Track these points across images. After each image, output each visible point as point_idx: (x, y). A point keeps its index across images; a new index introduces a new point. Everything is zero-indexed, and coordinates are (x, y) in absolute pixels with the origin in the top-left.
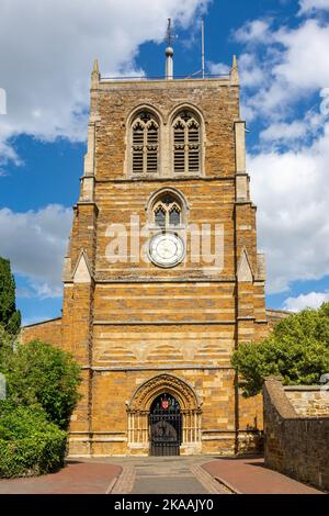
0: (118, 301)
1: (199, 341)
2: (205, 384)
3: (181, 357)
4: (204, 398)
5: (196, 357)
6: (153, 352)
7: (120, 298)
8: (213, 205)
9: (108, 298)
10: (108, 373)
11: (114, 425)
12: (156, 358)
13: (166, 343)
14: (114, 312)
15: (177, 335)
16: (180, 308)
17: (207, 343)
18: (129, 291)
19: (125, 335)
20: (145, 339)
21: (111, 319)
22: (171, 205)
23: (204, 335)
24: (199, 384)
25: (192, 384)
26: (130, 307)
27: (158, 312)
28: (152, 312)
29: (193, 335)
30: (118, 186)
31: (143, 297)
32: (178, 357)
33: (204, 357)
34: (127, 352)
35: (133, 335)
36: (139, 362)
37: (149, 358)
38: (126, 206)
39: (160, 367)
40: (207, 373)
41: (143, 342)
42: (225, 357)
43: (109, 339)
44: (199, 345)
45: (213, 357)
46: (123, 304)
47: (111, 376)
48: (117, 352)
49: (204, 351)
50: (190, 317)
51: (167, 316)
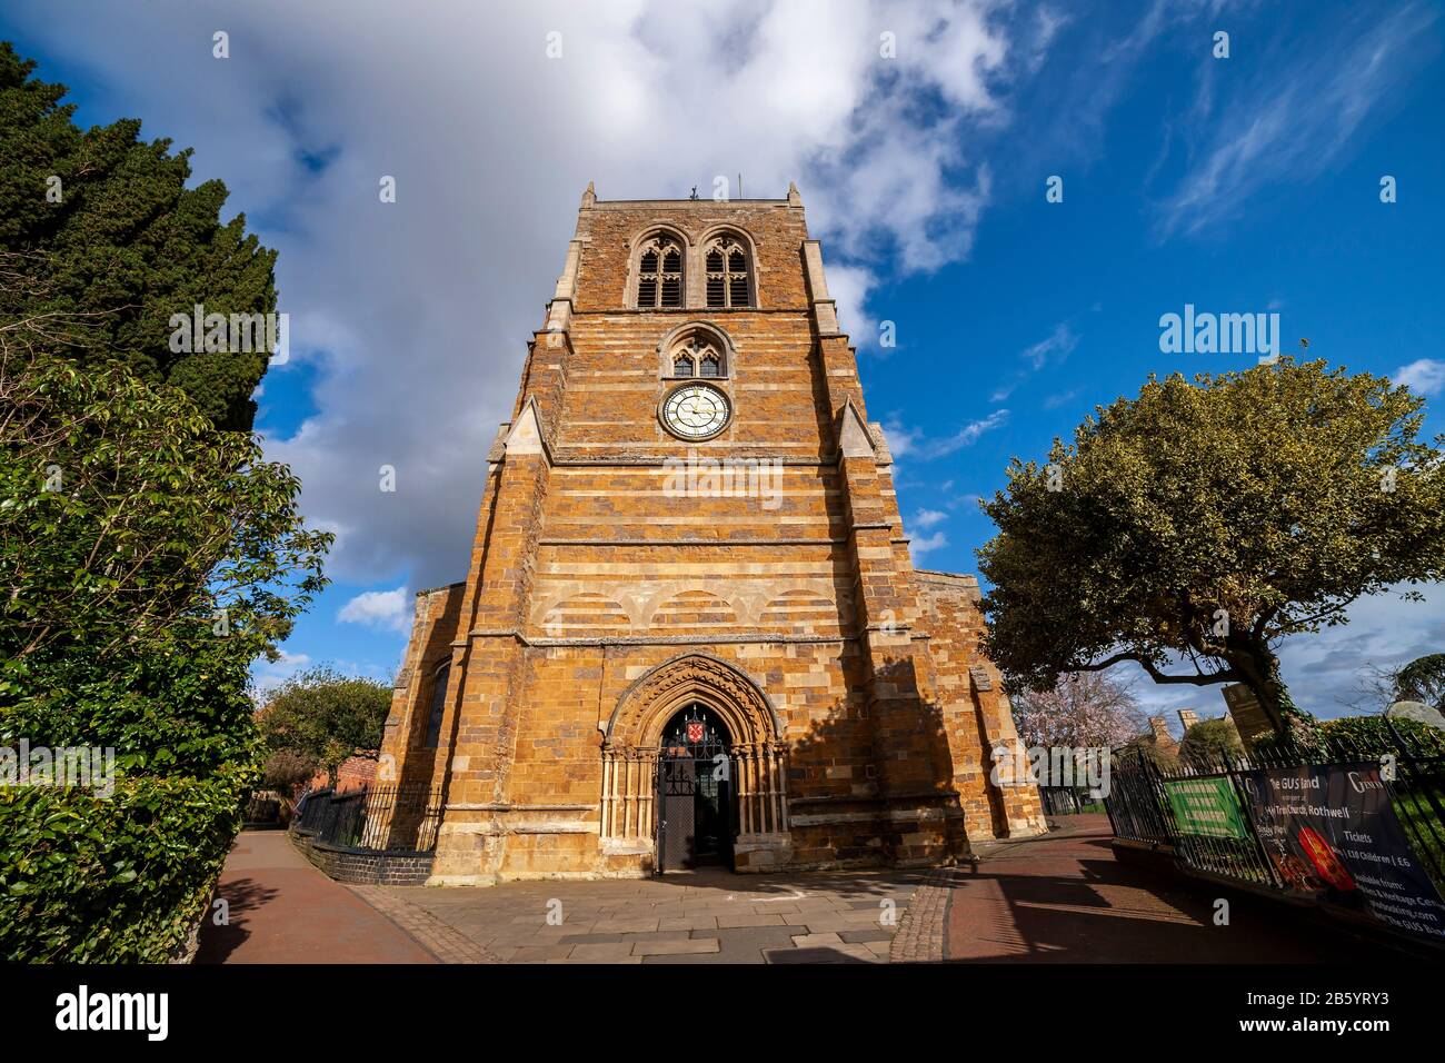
0: (597, 499)
1: (768, 583)
2: (790, 679)
3: (731, 618)
4: (790, 715)
5: (765, 617)
6: (669, 605)
7: (602, 493)
8: (778, 347)
9: (576, 493)
10: (562, 653)
11: (566, 788)
12: (675, 620)
13: (698, 585)
14: (586, 521)
15: (722, 568)
16: (725, 514)
17: (786, 585)
18: (620, 483)
19: (607, 568)
20: (649, 578)
21: (580, 535)
22: (703, 351)
23: (780, 568)
24: (776, 678)
25: (761, 681)
26: (620, 513)
27: (681, 521)
28: (667, 521)
29: (755, 568)
30: (611, 319)
31: (648, 493)
32: (724, 618)
33: (784, 617)
34: (612, 605)
35: (625, 569)
36: (637, 627)
37: (658, 619)
38: (624, 347)
39: (684, 638)
40: (791, 651)
41: (645, 584)
42: (827, 616)
43: (572, 577)
44: (771, 590)
45: (804, 616)
46: (606, 505)
47: (568, 660)
48: (585, 605)
49: (784, 604)
50: (747, 532)
51: (698, 530)
